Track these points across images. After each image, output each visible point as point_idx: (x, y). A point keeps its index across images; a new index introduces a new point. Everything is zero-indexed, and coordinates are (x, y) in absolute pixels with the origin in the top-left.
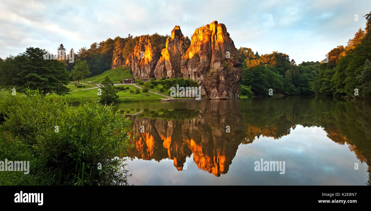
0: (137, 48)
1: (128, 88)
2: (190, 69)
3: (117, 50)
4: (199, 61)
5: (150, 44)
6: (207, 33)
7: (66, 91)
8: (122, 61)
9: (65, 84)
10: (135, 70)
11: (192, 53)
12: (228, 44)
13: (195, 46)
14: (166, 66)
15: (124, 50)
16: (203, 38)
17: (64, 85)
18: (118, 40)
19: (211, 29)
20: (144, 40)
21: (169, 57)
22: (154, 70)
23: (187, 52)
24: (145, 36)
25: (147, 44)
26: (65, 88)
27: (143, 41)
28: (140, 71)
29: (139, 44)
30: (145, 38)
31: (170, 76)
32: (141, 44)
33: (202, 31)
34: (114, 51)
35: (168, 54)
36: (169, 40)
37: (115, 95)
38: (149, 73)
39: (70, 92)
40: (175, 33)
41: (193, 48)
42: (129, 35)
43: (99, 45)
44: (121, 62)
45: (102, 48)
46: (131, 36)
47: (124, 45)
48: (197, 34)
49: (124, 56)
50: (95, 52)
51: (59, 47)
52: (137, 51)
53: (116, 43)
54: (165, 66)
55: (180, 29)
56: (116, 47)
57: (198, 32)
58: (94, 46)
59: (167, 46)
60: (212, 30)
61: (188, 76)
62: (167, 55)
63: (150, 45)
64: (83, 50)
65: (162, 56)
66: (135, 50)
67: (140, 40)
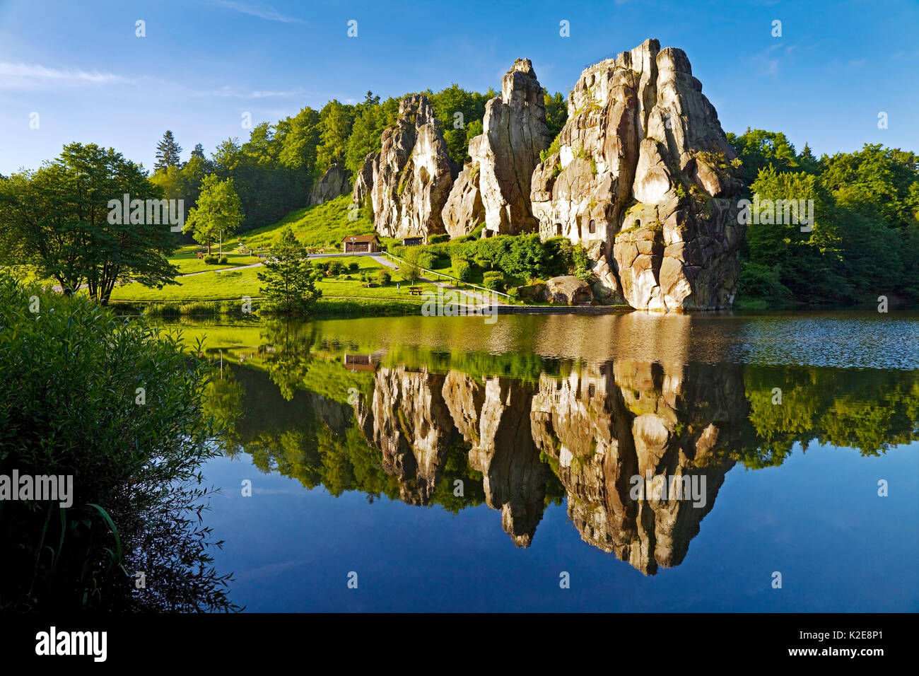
0: (390, 135)
1: (354, 268)
2: (563, 204)
3: (327, 144)
4: (595, 174)
5: (432, 120)
6: (624, 81)
7: (170, 274)
8: (344, 179)
9: (166, 254)
10: (382, 210)
11: (569, 148)
12: (697, 117)
13: (581, 125)
14: (482, 195)
15: (351, 144)
16: (609, 96)
17: (162, 256)
18: (334, 112)
19: (636, 68)
20: (414, 108)
21: (493, 164)
22: (442, 206)
23: (553, 145)
24: (417, 98)
25: (422, 121)
26: (165, 263)
27: (409, 114)
28: (399, 209)
29: (398, 123)
30: (417, 100)
31: (496, 229)
32: (402, 122)
33: (605, 75)
34: (319, 148)
35: (490, 153)
36: (494, 107)
37: (312, 288)
38: (426, 219)
39: (177, 279)
40: (514, 83)
41: (575, 133)
42: (370, 94)
43: (274, 131)
44: (341, 182)
45: (284, 138)
46: (374, 96)
47: (351, 127)
48: (588, 85)
49: (350, 164)
50: (265, 151)
51: (162, 139)
52: (390, 146)
53: (327, 121)
54: (478, 192)
55: (531, 70)
56: (327, 135)
57: (594, 77)
58: (261, 132)
59: (486, 127)
60: (639, 70)
61: (555, 228)
62: (488, 155)
63: (433, 124)
64: (229, 146)
65: (470, 159)
66: (384, 143)
67: (401, 111)
